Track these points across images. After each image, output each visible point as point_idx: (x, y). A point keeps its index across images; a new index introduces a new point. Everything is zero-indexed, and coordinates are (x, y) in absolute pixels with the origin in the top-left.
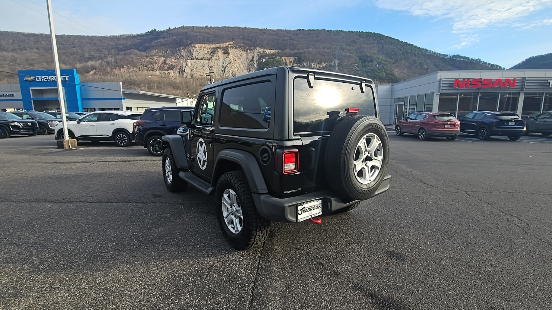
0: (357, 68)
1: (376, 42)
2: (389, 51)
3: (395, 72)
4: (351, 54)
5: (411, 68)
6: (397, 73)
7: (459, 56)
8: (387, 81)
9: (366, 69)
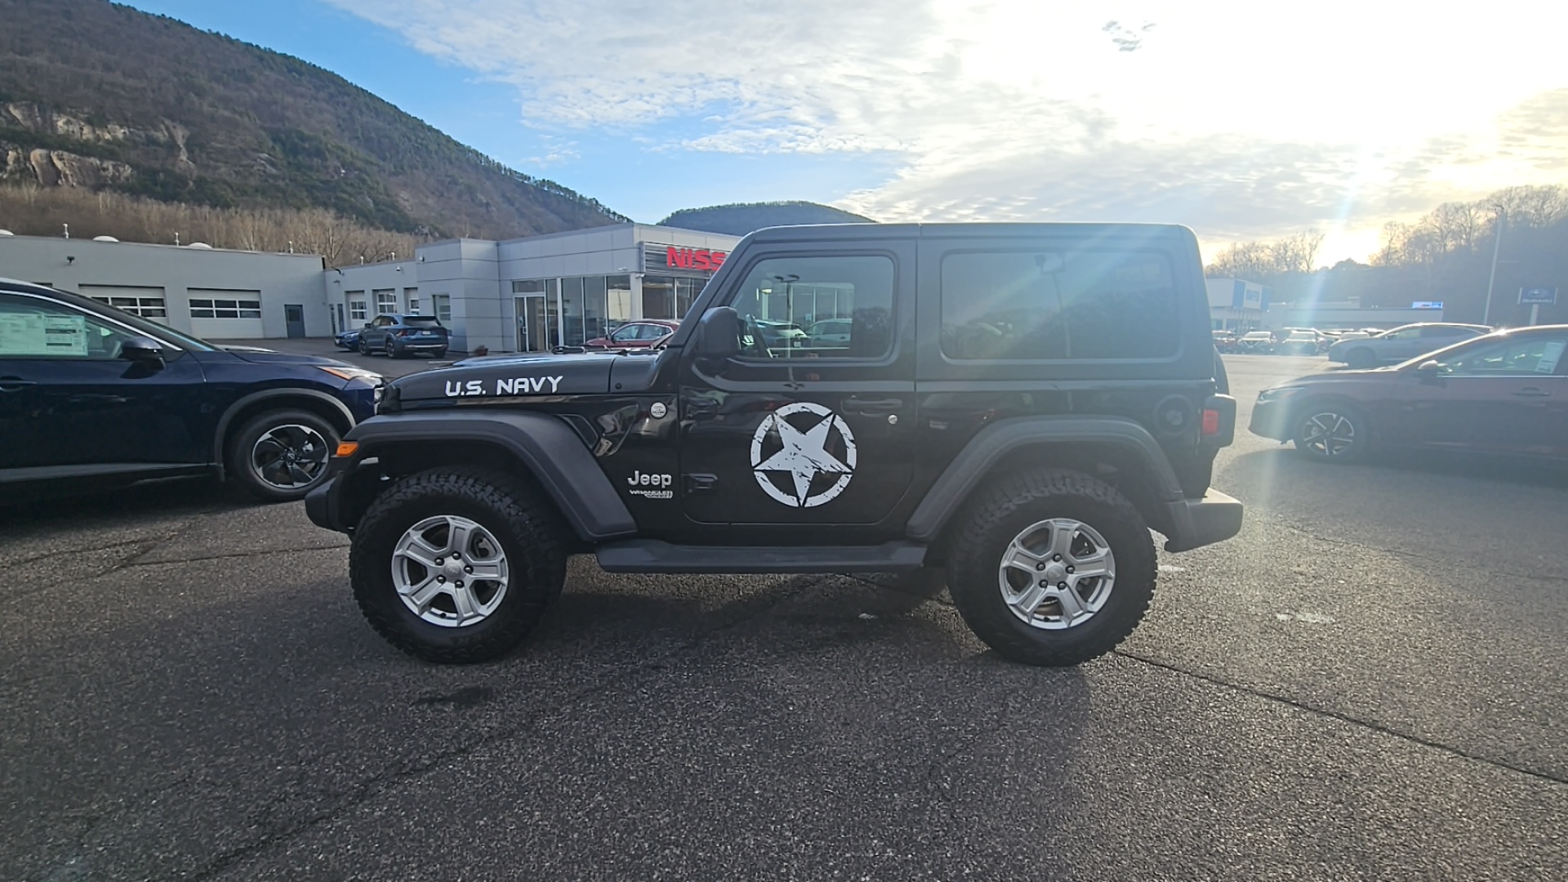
0: (268, 167)
1: (322, 95)
2: (373, 135)
3: (401, 201)
4: (237, 117)
5: (446, 195)
6: (406, 204)
7: (554, 183)
8: (380, 223)
9: (305, 178)
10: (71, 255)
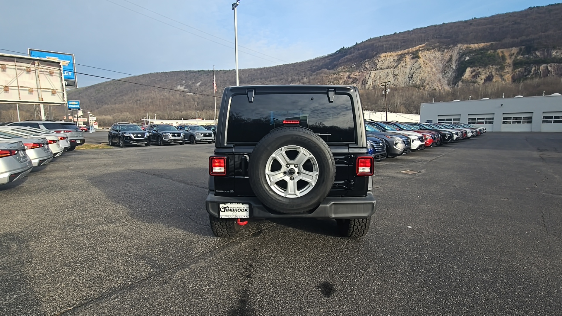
10: (502, 104)
